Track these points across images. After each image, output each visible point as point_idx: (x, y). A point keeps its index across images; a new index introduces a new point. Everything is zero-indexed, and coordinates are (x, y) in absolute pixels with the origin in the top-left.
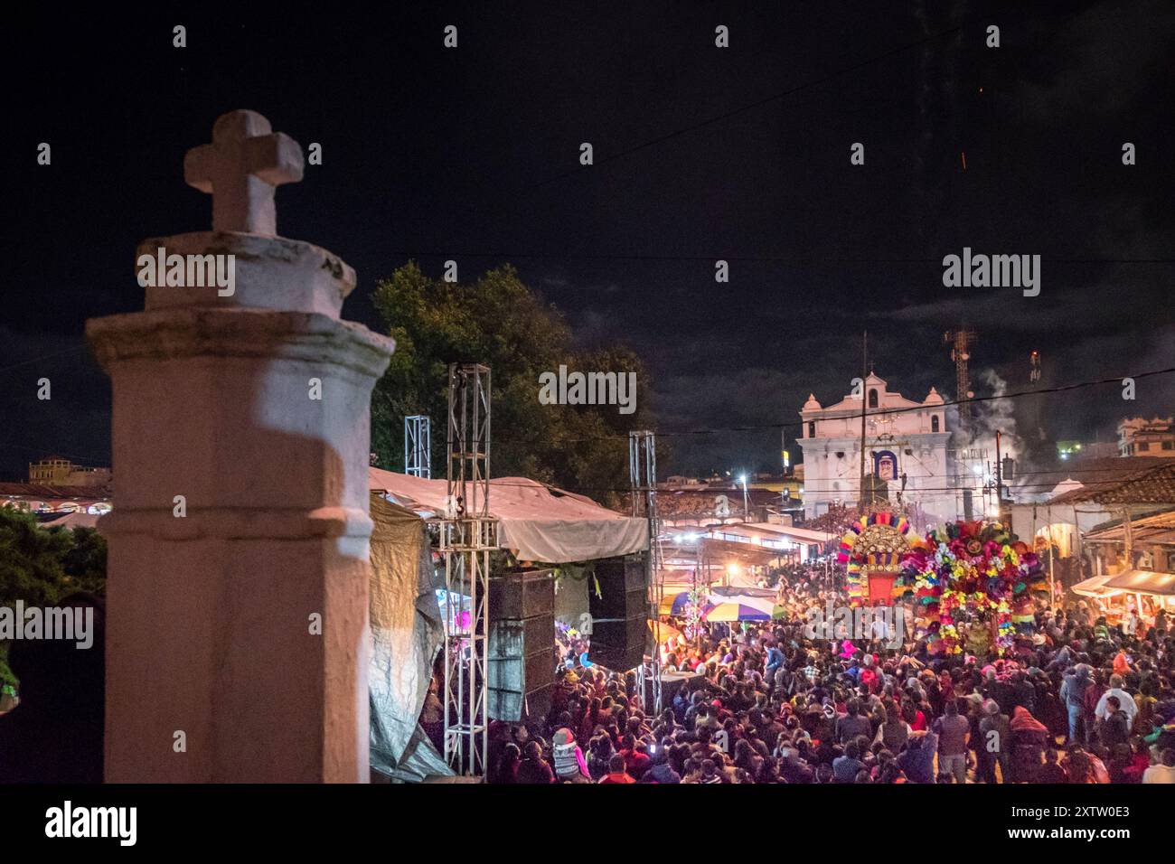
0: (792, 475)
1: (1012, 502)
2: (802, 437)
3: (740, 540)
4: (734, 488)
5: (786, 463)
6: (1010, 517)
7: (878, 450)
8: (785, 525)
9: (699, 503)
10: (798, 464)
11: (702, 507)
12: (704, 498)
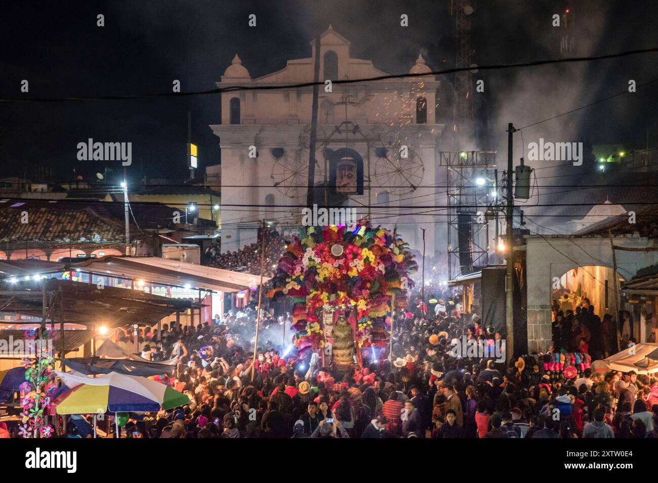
0: (202, 181)
1: (527, 232)
2: (220, 123)
3: (115, 283)
4: (109, 199)
5: (194, 163)
6: (523, 254)
7: (335, 147)
8: (189, 261)
9: (49, 221)
10: (212, 164)
11: (55, 229)
12: (58, 215)
